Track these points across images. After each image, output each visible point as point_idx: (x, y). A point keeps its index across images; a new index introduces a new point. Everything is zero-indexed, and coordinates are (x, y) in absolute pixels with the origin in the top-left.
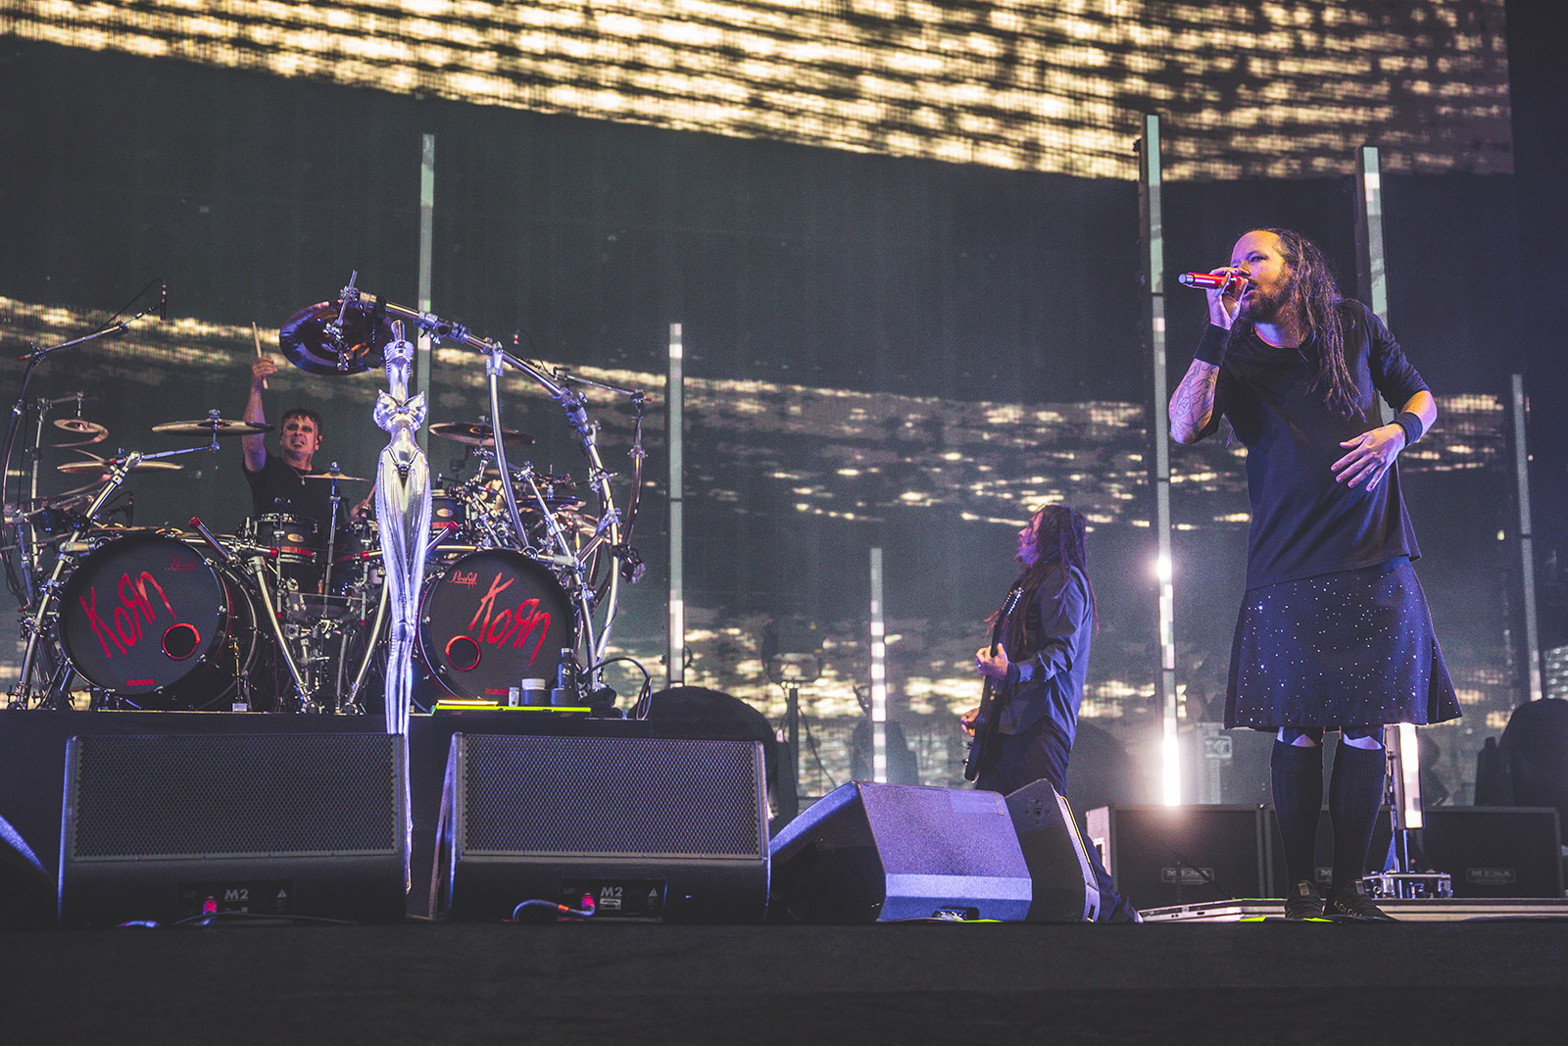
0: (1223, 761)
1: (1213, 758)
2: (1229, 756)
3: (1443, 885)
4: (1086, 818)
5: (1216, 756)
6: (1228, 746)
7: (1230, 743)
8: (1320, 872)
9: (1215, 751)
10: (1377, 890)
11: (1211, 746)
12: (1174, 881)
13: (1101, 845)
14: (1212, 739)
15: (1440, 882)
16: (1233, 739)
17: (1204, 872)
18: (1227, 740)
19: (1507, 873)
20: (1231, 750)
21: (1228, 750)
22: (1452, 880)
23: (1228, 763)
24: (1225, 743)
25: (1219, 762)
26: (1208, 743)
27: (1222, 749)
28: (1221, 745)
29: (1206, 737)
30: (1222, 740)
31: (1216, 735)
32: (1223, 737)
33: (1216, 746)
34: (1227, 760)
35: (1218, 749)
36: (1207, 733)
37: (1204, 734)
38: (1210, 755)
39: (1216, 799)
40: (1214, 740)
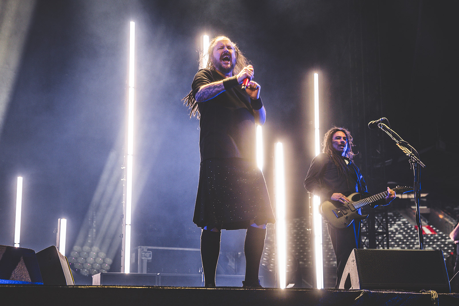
0: (148, 260)
2: (151, 258)
4: (92, 278)
5: (146, 258)
6: (150, 255)
7: (151, 254)
11: (144, 255)
14: (144, 252)
16: (152, 252)
18: (150, 252)
20: (151, 256)
21: (150, 257)
23: (150, 261)
24: (149, 254)
25: (147, 260)
26: (143, 253)
27: (148, 256)
28: (148, 254)
29: (143, 251)
30: (148, 252)
31: (146, 251)
32: (149, 251)
33: (146, 255)
34: (149, 260)
35: (147, 256)
36: (143, 250)
37: (142, 250)
38: (143, 258)
39: (145, 272)
40: (146, 252)
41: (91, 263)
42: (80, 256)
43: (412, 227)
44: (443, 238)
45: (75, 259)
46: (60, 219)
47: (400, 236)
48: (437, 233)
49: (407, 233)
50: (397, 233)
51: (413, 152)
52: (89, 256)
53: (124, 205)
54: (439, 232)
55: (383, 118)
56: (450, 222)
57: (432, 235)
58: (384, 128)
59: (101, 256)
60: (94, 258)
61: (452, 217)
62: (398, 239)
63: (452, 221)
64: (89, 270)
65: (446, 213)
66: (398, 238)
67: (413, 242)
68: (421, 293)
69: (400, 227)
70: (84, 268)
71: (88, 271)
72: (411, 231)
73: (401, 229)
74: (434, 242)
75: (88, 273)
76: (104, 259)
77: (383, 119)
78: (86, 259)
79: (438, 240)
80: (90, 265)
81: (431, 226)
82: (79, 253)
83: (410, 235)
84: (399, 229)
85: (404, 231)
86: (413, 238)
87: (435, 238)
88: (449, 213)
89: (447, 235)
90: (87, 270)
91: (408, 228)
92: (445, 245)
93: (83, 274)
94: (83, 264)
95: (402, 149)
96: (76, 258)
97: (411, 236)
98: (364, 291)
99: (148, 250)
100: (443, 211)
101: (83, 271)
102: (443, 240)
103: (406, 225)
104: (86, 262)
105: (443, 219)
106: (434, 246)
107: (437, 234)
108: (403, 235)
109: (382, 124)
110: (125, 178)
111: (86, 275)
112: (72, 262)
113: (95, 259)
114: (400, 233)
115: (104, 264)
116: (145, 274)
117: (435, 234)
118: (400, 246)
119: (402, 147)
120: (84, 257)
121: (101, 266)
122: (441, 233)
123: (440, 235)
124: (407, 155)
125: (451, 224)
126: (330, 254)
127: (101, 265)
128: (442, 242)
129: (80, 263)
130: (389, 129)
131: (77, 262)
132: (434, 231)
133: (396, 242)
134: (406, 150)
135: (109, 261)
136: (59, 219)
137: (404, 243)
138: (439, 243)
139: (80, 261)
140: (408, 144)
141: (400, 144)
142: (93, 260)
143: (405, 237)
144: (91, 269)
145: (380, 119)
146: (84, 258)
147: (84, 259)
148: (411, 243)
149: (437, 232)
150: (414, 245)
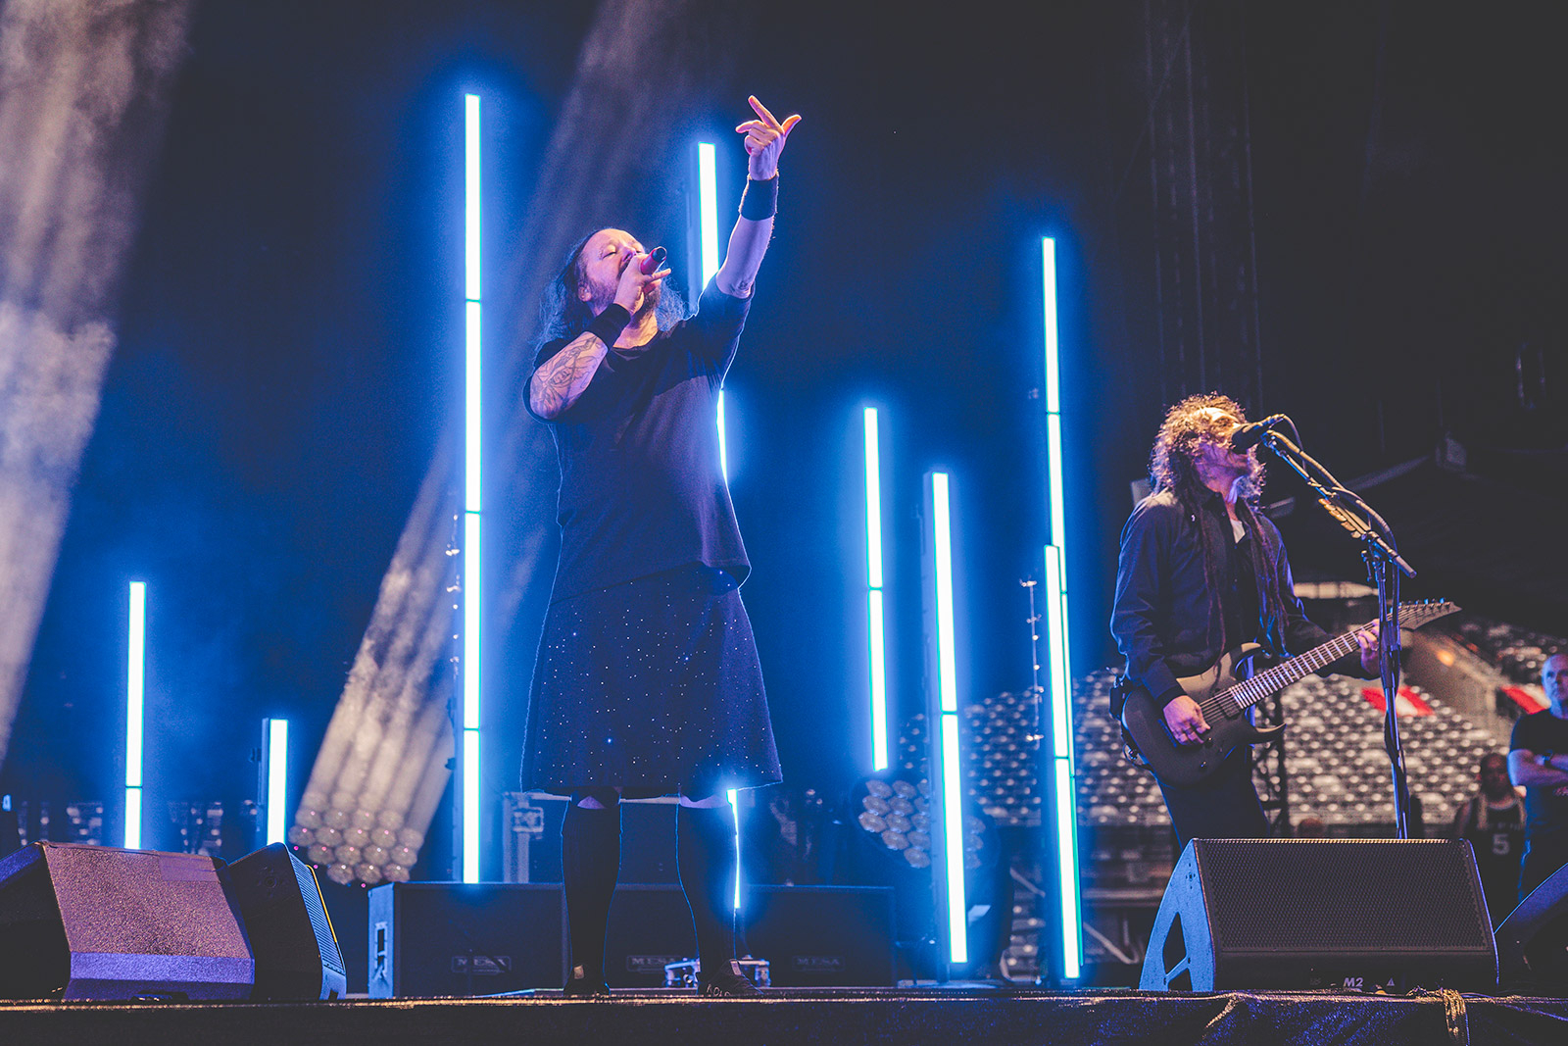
0: (533, 836)
1: (522, 832)
2: (540, 829)
3: (760, 973)
4: (367, 899)
5: (526, 830)
6: (539, 818)
7: (542, 815)
8: (631, 961)
9: (525, 824)
10: (688, 979)
11: (521, 818)
12: (465, 970)
13: (383, 930)
14: (521, 810)
15: (757, 970)
16: (545, 811)
17: (501, 961)
18: (539, 811)
19: (835, 961)
20: (542, 824)
21: (539, 824)
22: (769, 967)
23: (538, 838)
24: (536, 815)
25: (528, 836)
26: (518, 815)
27: (533, 821)
28: (531, 817)
29: (515, 808)
30: (534, 811)
31: (527, 805)
32: (535, 808)
33: (525, 819)
34: (538, 834)
35: (528, 822)
36: (516, 803)
37: (512, 805)
38: (519, 829)
39: (523, 878)
40: (524, 811)
41: (361, 844)
42: (324, 825)
43: (1351, 695)
44: (1453, 726)
45: (310, 834)
46: (267, 719)
47: (1314, 722)
48: (1434, 712)
49: (1336, 712)
50: (1304, 713)
51: (1376, 526)
52: (351, 825)
53: (456, 669)
54: (1441, 707)
55: (1276, 416)
56: (1477, 676)
57: (1417, 719)
58: (1281, 445)
59: (389, 824)
60: (366, 828)
61: (1483, 658)
62: (1307, 732)
63: (1483, 672)
64: (354, 868)
65: (1463, 644)
66: (1306, 730)
67: (1357, 743)
68: (1413, 997)
69: (1314, 693)
70: (337, 862)
71: (350, 871)
72: (1351, 705)
73: (1319, 699)
74: (1424, 741)
75: (350, 878)
76: (397, 834)
77: (1278, 419)
78: (341, 832)
79: (1438, 732)
80: (358, 853)
81: (1416, 690)
82: (322, 815)
83: (1346, 720)
84: (1310, 699)
85: (1329, 705)
86: (1355, 727)
87: (1428, 727)
88: (1474, 647)
89: (1467, 717)
90: (347, 866)
91: (1341, 698)
92: (1462, 750)
93: (336, 879)
94: (333, 849)
95: (1338, 516)
96: (314, 831)
97: (1349, 722)
98: (1237, 998)
99: (533, 803)
100: (1454, 640)
101: (336, 871)
102: (1455, 735)
103: (1334, 686)
104: (344, 843)
105: (1452, 669)
106: (1427, 753)
107: (1436, 715)
108: (1323, 718)
109: (1275, 433)
110: (458, 583)
111: (344, 882)
112: (302, 843)
113: (370, 833)
114: (1314, 713)
115: (398, 848)
116: (526, 885)
117: (1427, 716)
118: (1315, 754)
119: (1339, 509)
120: (336, 827)
121: (390, 855)
122: (1447, 711)
123: (1443, 718)
124: (1356, 535)
125: (1477, 683)
126: (1089, 781)
127: (389, 850)
128: (1451, 741)
129: (326, 846)
130: (1298, 450)
131: (316, 843)
132: (1425, 706)
133: (1301, 742)
134: (1350, 520)
135: (415, 838)
136: (264, 721)
137: (1326, 744)
138: (1441, 744)
139: (323, 840)
140: (1358, 502)
141: (1334, 502)
142: (365, 835)
143: (1330, 727)
144: (360, 863)
145: (1269, 418)
146: (337, 830)
147: (339, 834)
148: (1350, 745)
149: (1434, 709)
150: (1359, 750)
